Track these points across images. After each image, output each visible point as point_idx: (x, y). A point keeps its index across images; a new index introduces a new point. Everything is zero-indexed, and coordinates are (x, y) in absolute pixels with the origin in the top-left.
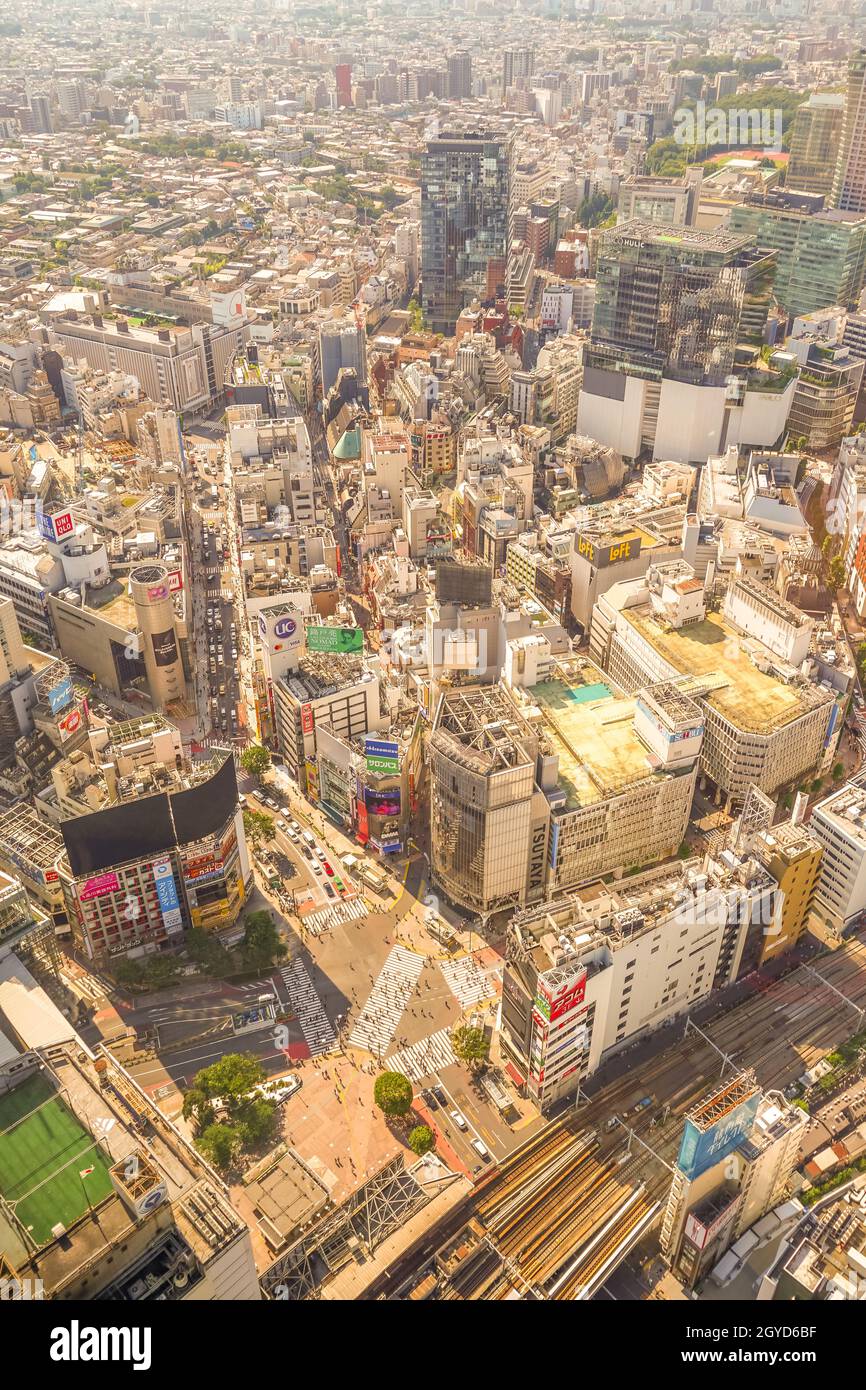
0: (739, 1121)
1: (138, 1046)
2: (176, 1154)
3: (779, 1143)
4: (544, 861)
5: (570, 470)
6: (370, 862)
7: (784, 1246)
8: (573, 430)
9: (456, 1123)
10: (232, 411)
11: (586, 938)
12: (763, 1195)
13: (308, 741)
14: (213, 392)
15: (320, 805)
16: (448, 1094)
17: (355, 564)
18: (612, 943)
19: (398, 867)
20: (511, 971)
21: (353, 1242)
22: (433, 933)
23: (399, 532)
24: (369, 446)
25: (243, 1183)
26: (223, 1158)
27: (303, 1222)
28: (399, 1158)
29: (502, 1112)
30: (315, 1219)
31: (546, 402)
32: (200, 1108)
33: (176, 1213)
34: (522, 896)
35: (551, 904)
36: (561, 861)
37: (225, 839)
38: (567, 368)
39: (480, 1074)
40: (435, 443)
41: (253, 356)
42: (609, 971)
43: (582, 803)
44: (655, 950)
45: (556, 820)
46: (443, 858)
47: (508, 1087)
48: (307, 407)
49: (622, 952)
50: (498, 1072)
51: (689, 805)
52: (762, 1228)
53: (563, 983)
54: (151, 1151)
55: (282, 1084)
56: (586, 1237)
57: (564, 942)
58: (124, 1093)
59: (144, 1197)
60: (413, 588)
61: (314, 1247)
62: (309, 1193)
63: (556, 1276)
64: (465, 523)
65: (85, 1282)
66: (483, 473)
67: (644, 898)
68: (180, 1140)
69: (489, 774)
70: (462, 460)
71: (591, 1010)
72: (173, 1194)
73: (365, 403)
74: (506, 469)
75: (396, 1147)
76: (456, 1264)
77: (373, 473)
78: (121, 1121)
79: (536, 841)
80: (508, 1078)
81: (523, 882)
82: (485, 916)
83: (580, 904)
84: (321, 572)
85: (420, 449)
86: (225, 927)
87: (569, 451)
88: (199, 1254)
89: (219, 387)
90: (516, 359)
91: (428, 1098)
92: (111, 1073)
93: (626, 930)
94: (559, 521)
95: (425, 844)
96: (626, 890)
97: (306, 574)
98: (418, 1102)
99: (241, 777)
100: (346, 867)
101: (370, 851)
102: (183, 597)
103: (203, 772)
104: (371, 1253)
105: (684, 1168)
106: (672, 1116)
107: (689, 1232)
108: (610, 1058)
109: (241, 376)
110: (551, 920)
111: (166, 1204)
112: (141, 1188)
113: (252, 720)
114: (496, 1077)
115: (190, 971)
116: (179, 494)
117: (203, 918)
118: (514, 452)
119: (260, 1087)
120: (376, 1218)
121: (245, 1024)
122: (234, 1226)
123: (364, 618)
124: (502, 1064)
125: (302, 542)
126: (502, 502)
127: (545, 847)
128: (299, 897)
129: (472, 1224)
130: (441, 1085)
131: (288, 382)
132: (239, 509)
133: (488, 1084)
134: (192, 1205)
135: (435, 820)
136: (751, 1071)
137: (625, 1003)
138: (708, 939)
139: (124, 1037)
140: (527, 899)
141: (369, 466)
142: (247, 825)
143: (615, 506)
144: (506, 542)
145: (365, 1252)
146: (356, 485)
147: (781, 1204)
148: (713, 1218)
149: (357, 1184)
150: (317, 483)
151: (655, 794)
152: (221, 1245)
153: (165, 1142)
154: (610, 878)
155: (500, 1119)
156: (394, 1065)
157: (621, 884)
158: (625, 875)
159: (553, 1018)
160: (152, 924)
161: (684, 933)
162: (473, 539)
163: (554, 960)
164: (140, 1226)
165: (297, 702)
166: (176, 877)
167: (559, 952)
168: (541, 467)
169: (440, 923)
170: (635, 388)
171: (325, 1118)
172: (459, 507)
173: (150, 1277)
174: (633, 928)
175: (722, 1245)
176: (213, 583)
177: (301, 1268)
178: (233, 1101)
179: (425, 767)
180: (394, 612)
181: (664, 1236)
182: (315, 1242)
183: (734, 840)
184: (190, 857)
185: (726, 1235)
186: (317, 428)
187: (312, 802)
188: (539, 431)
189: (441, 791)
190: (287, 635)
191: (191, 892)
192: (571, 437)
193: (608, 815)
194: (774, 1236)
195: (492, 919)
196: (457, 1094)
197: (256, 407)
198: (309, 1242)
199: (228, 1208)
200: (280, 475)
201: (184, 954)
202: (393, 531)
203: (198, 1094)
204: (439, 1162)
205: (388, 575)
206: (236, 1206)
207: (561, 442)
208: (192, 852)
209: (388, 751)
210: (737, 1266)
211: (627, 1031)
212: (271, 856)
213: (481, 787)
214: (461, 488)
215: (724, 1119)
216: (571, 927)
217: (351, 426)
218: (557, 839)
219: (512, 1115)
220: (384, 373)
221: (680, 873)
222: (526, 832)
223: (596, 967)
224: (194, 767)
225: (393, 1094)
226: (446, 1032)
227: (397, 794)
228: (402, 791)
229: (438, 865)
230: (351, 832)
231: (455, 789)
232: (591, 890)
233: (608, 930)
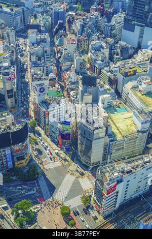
4: (107, 154)
5: (119, 51)
6: (62, 152)
8: (120, 40)
9: (81, 220)
10: (30, 31)
13: (47, 120)
14: (24, 26)
15: (49, 137)
16: (79, 212)
17: (60, 74)
18: (124, 176)
20: (97, 182)
22: (77, 171)
23: (73, 65)
24: (66, 42)
29: (93, 217)
31: (113, 32)
32: (16, 213)
34: (101, 163)
35: (108, 165)
36: (111, 154)
37: (24, 144)
38: (119, 23)
39: (88, 208)
40: (83, 42)
41: (35, 17)
42: (122, 183)
43: (118, 139)
44: (135, 178)
45: (111, 143)
46: (81, 152)
47: (95, 211)
48: (49, 31)
49: (126, 177)
50: (93, 207)
51: (146, 141)
53: (110, 185)
54: (3, 223)
55: (37, 208)
57: (111, 175)
60: (76, 81)
64: (90, 64)
66: (96, 51)
67: (133, 165)
68: (11, 220)
69: (94, 130)
70: (90, 47)
71: (117, 193)
73: (65, 30)
74: (102, 50)
75: (66, 225)
77: (66, 49)
79: (105, 148)
80: (95, 209)
81: (101, 159)
82: (91, 167)
83: (116, 165)
84: (52, 75)
85: (79, 43)
86: (24, 168)
87: (119, 45)
89: (26, 24)
90: (106, 20)
91: (74, 213)
93: (128, 173)
94: (115, 64)
95: (76, 148)
96: (128, 162)
97: (48, 76)
98: (72, 214)
99: (29, 129)
100: (55, 153)
101: (62, 149)
102: (15, 81)
103: (19, 127)
106: (137, 220)
109: (32, 21)
110: (108, 169)
113: (32, 114)
115: (14, 178)
116: (15, 53)
117: (18, 164)
118: (104, 45)
119: (31, 208)
121: (28, 192)
123: (62, 88)
124: (94, 205)
125: (47, 67)
126: (100, 58)
127: (108, 150)
128: (43, 160)
130: (78, 210)
131: (45, 24)
132: (31, 58)
133: (90, 210)
135: (79, 142)
137: (126, 191)
140: (102, 163)
141: (65, 47)
142: (30, 141)
143: (130, 61)
144: (101, 69)
146: (62, 52)
150: (51, 51)
151: (136, 138)
153: (7, 221)
154: (124, 159)
155: (92, 219)
156: (66, 204)
157: (127, 160)
158: (128, 158)
159: (107, 194)
160: (5, 166)
161: (143, 174)
162: (92, 68)
163: (109, 180)
165: (44, 109)
166: (11, 153)
167: (110, 177)
168: (111, 49)
169: (79, 168)
170: (137, 29)
171: (47, 216)
172: (89, 60)
174: (129, 172)
176: (23, 77)
178: (24, 211)
179: (77, 128)
180: (71, 87)
184: (15, 148)
186: (52, 37)
187: (47, 136)
188: (111, 40)
189: (81, 134)
190: (42, 92)
191: (15, 158)
192: (120, 42)
193: (124, 142)
195: (93, 168)
196: (82, 212)
197: (36, 30)
200: (42, 49)
201: (13, 173)
202: (71, 65)
203: (15, 209)
205: (69, 77)
207: (117, 43)
208: (16, 147)
209: (68, 123)
211: (126, 198)
212: (36, 149)
213: (91, 134)
214: (90, 54)
215: (150, 222)
216: (113, 171)
217: (61, 36)
218: (111, 148)
219: (96, 218)
220: (70, 22)
221: (142, 158)
222: (103, 146)
223: (119, 182)
224: (17, 125)
225: (65, 212)
226: (80, 196)
227: (70, 135)
228: (71, 134)
229: (79, 154)
230: (57, 144)
231: (85, 134)
232: (119, 162)
233: (123, 172)
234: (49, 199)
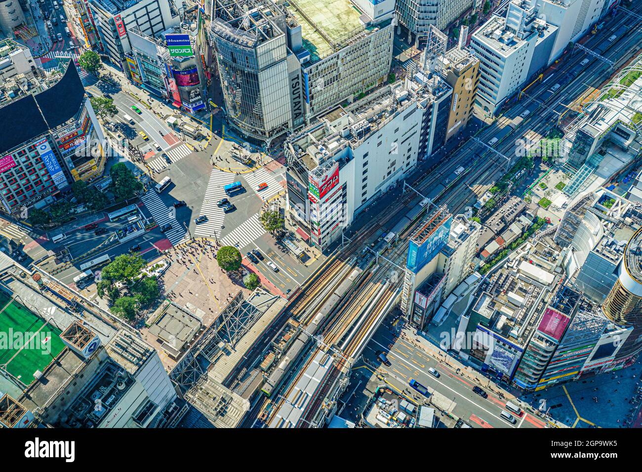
0: (441, 235)
1: (58, 261)
2: (99, 319)
3: (465, 244)
4: (301, 99)
6: (186, 119)
7: (471, 298)
9: (271, 268)
11: (335, 144)
12: (458, 274)
13: (124, 42)
15: (142, 86)
16: (263, 253)
18: (352, 145)
19: (204, 120)
20: (291, 173)
21: (221, 345)
22: (235, 157)
25: (146, 326)
26: (130, 314)
27: (188, 340)
28: (240, 294)
29: (298, 257)
30: (195, 337)
32: (109, 290)
33: (108, 351)
34: (290, 125)
35: (310, 126)
36: (312, 98)
37: (82, 120)
39: (281, 238)
42: (353, 162)
43: (321, 56)
44: (380, 144)
45: (305, 71)
46: (234, 108)
47: (299, 241)
49: (359, 148)
50: (292, 234)
51: (391, 46)
52: (458, 291)
53: (324, 174)
54: (84, 320)
55: (158, 266)
56: (358, 315)
57: (322, 149)
58: (57, 290)
59: (87, 346)
61: (198, 352)
62: (189, 324)
63: (344, 339)
65: (63, 399)
67: (370, 112)
68: (101, 310)
69: (255, 46)
71: (344, 188)
72: (104, 341)
75: (237, 289)
76: (284, 344)
78: (59, 307)
80: (298, 236)
81: (289, 116)
82: (268, 141)
83: (328, 123)
86: (97, 179)
88: (129, 370)
91: (251, 258)
92: (45, 280)
93: (360, 135)
95: (221, 102)
96: (357, 109)
98: (246, 261)
99: (83, 75)
100: (170, 125)
101: (185, 112)
103: (53, 76)
104: (233, 348)
105: (410, 268)
106: (400, 240)
107: (417, 301)
108: (360, 214)
110: (311, 136)
111: (102, 347)
112: (83, 341)
113: (80, 33)
114: (292, 237)
115: (80, 209)
117: (80, 175)
119: (144, 271)
120: (233, 329)
121: (125, 235)
122: (147, 351)
124: (294, 229)
127: (301, 90)
128: (141, 149)
129: (291, 321)
130: (258, 248)
133: (287, 242)
134: (118, 345)
135: (224, 83)
136: (445, 206)
137: (364, 179)
138: (412, 132)
139: (47, 257)
140: (294, 127)
142: (96, 109)
145: (229, 348)
147: (468, 276)
148: (430, 291)
149: (217, 314)
151: (367, 43)
152: (141, 363)
153: (91, 313)
154: (345, 103)
155: (297, 261)
156: (226, 242)
157: (353, 106)
158: (355, 100)
159: (321, 197)
160: (46, 185)
161: (397, 130)
163: (317, 161)
164: (88, 362)
165: (110, 15)
166: (54, 150)
167: (320, 156)
169: (240, 151)
171: (189, 280)
173: (102, 388)
174: (364, 133)
175: (437, 305)
177: (193, 365)
178: (129, 282)
179: (210, 48)
181: (403, 306)
182: (198, 349)
183: (423, 65)
184: (61, 136)
185: (438, 299)
187: (137, 85)
189: (224, 63)
191: (67, 159)
193: (339, 62)
194: (465, 294)
195: (273, 143)
196: (269, 251)
198: (195, 349)
199: (140, 342)
201: (73, 199)
203: (106, 282)
204: (265, 292)
206: (146, 339)
208: (62, 132)
209: (183, 41)
210: (446, 314)
211: (368, 196)
212: (117, 126)
213: (251, 56)
215: (431, 236)
216: (325, 139)
218: (308, 83)
219: (304, 258)
221: (390, 93)
222: (287, 81)
223: (344, 161)
224: (47, 74)
225: (228, 259)
226: (256, 217)
227: (195, 70)
228: (198, 67)
229: (232, 114)
230: (168, 101)
231: (234, 60)
232: (335, 113)
233: (349, 136)
234: (183, 241)
